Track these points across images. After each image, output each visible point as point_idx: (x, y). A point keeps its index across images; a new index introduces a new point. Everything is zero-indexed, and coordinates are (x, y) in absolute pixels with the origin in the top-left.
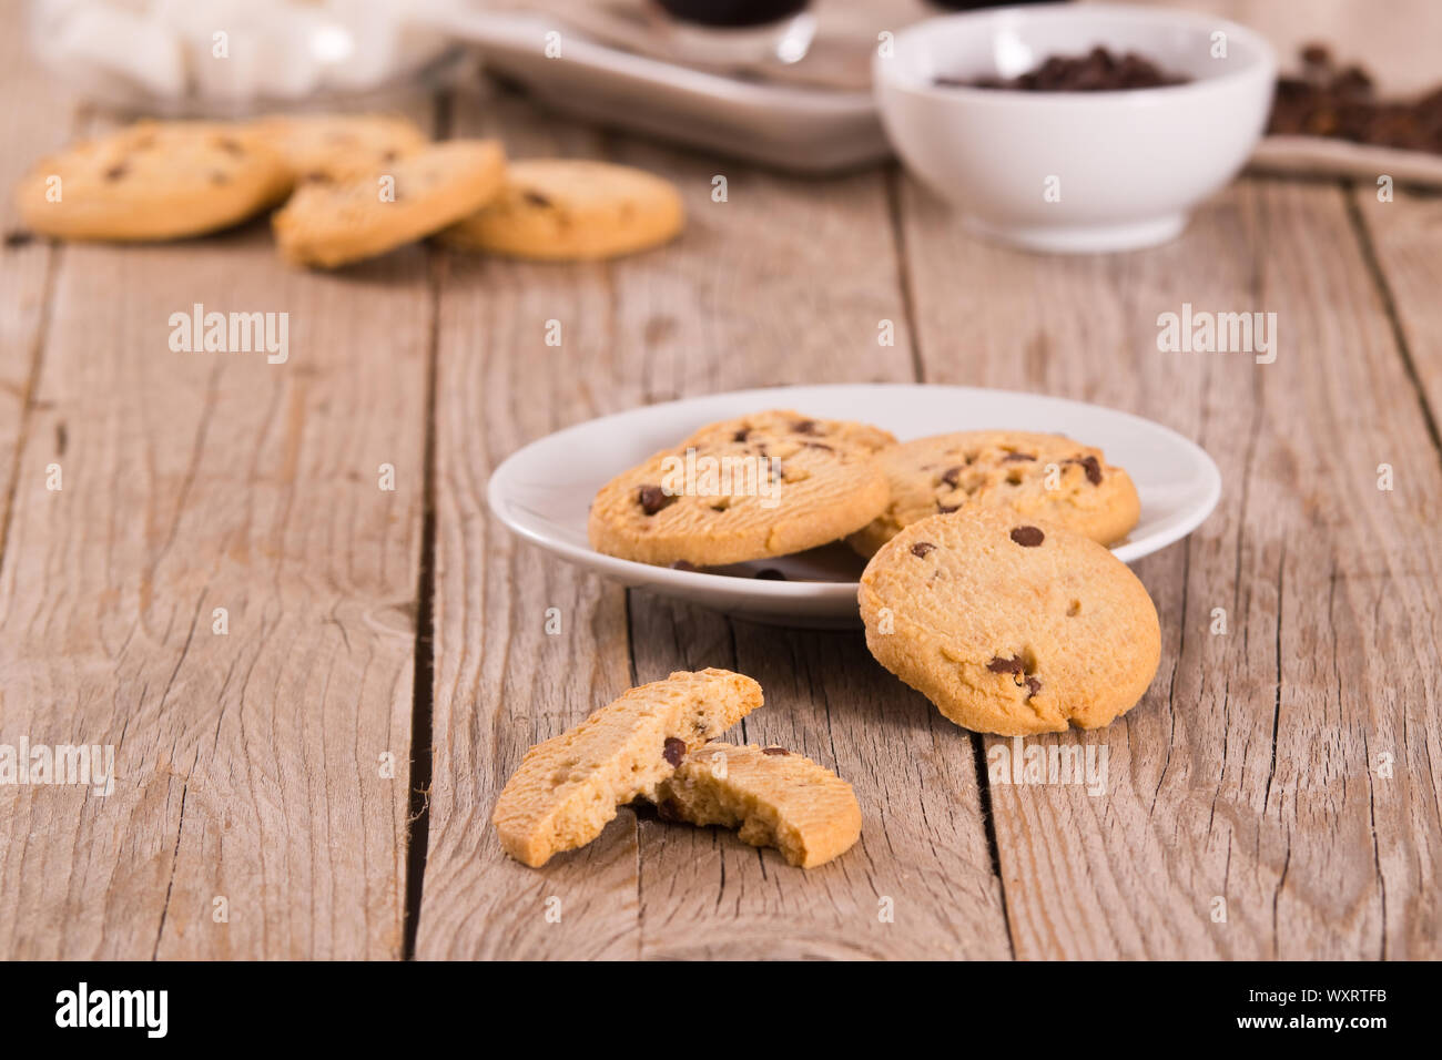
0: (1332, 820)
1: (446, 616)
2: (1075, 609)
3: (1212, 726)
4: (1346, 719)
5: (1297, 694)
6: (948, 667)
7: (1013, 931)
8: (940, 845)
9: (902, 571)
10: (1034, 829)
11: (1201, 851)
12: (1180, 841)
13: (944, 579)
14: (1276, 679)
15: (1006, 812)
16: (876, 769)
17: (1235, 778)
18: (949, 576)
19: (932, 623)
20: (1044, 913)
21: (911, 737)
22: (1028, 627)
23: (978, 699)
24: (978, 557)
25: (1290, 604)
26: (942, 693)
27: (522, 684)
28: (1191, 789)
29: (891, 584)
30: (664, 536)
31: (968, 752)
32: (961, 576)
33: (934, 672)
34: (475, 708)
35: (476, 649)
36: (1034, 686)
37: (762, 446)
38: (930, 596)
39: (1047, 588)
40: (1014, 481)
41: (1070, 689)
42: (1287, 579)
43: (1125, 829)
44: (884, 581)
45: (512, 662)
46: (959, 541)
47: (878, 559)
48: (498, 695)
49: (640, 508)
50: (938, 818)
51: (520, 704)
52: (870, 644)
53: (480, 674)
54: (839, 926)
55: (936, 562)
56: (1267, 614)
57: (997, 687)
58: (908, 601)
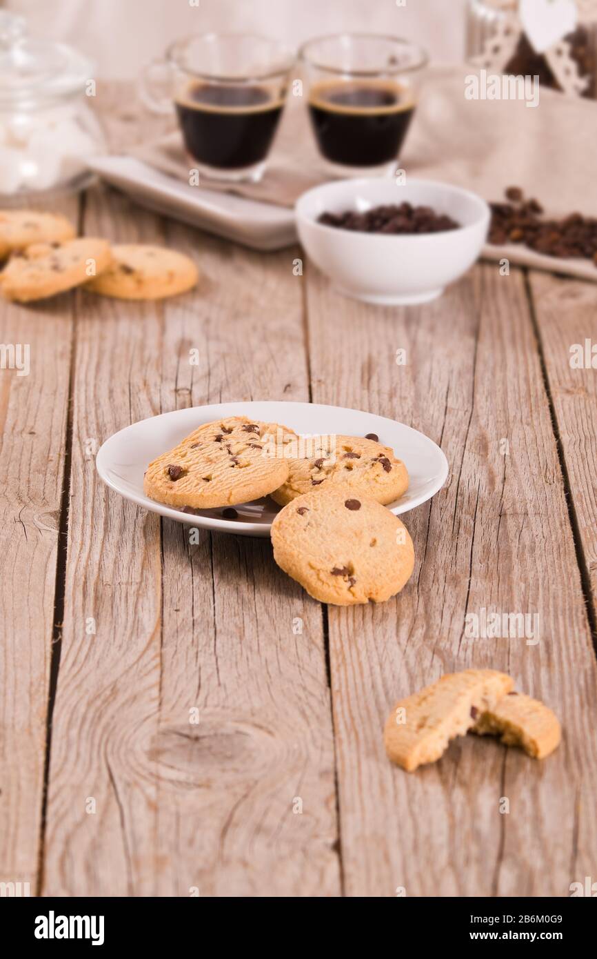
0: (489, 660)
1: (74, 522)
2: (374, 543)
3: (436, 602)
4: (500, 601)
5: (478, 585)
6: (312, 571)
7: (335, 720)
8: (303, 669)
9: (292, 522)
10: (348, 661)
11: (426, 676)
12: (417, 671)
13: (312, 526)
14: (469, 574)
15: (336, 650)
16: (275, 622)
17: (445, 635)
18: (314, 525)
19: (305, 549)
20: (350, 711)
21: (293, 604)
22: (351, 553)
23: (325, 588)
24: (329, 515)
25: (479, 529)
26: (309, 584)
27: (109, 564)
28: (424, 640)
29: (287, 528)
30: (179, 493)
31: (320, 613)
32: (320, 525)
33: (305, 574)
34: (86, 578)
35: (88, 542)
36: (352, 581)
37: (228, 446)
38: (305, 535)
39: (361, 532)
40: (349, 468)
41: (370, 584)
42: (478, 513)
43: (391, 663)
44: (283, 526)
45: (104, 551)
46: (320, 507)
47: (281, 514)
48: (97, 570)
49: (168, 477)
50: (303, 652)
51: (107, 577)
52: (275, 557)
53: (89, 557)
54: (253, 715)
55: (309, 517)
56: (467, 536)
57: (335, 582)
58: (294, 537)
